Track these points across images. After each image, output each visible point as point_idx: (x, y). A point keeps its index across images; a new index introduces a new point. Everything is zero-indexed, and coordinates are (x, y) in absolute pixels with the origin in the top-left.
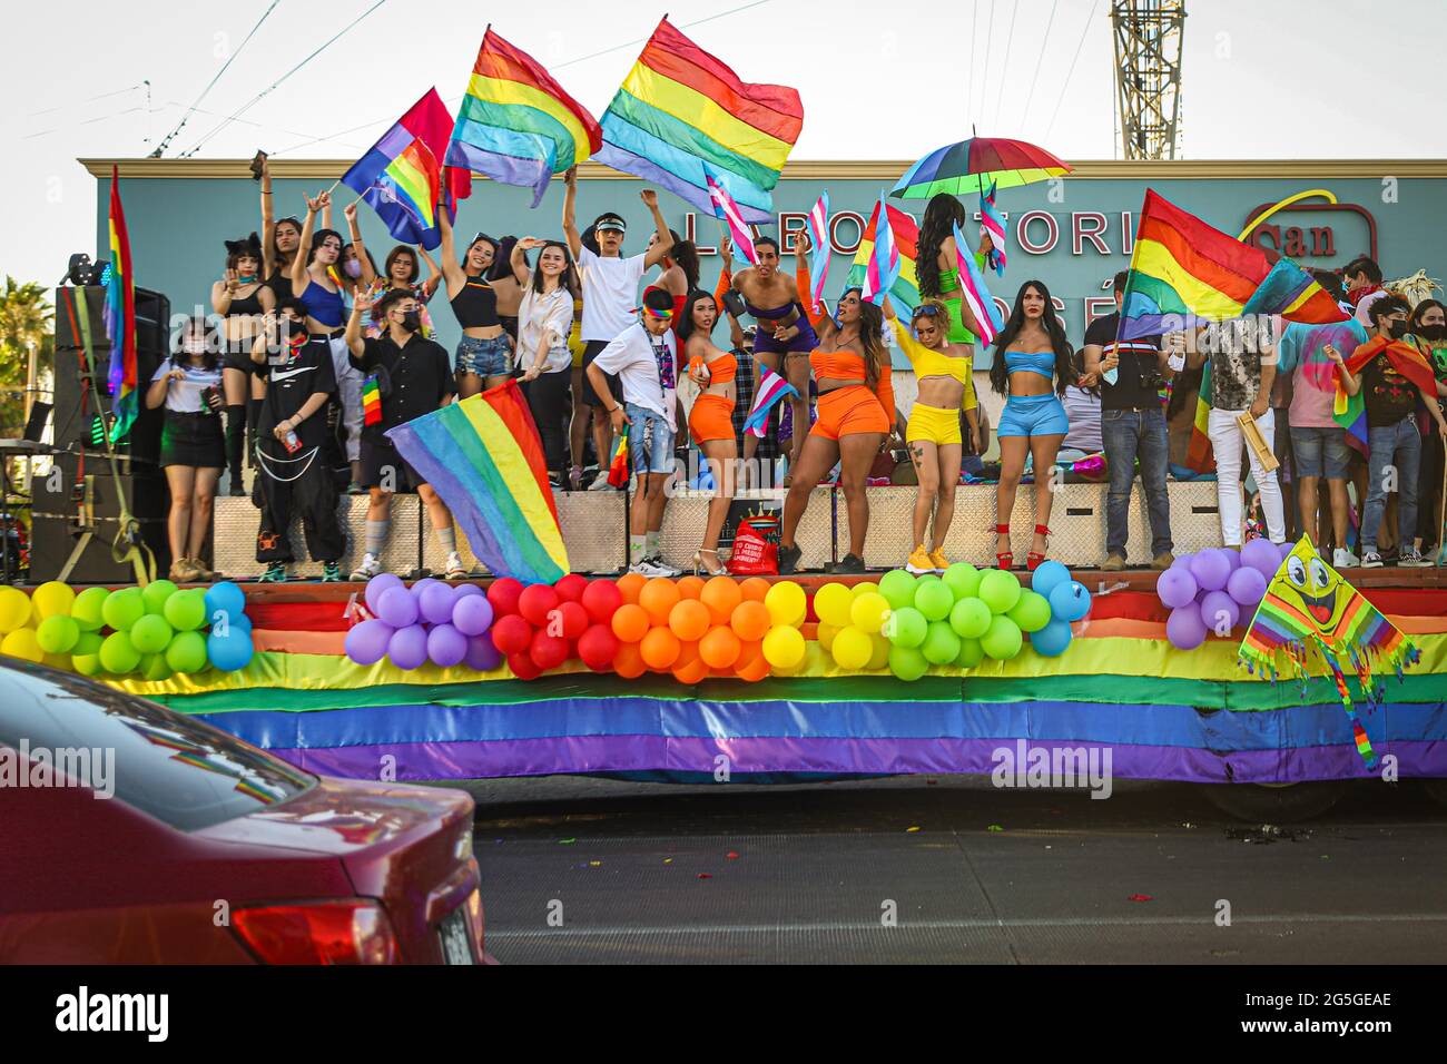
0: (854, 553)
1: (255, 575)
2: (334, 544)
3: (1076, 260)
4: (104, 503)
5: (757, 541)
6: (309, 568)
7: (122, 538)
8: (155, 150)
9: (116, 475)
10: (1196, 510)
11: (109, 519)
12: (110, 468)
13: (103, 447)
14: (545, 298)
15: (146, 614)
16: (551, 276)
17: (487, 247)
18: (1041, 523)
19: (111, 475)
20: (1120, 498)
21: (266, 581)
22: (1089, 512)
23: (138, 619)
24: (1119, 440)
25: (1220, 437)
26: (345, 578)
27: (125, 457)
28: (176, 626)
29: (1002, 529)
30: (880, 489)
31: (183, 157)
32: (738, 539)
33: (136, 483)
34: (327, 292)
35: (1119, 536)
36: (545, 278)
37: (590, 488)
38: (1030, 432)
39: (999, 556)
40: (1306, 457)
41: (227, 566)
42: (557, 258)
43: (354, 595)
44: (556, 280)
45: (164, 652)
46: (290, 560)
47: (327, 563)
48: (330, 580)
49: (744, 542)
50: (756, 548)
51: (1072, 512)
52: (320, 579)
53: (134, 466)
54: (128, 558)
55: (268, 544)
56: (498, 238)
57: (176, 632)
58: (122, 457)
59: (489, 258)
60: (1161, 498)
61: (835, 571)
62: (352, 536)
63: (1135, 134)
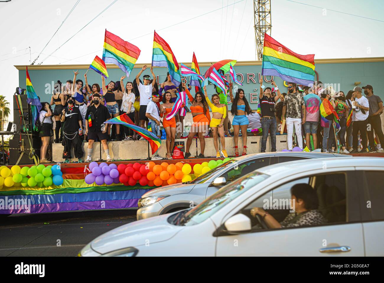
0: (202, 153)
1: (62, 161)
2: (80, 154)
3: (248, 84)
4: (26, 145)
5: (179, 151)
6: (75, 160)
7: (31, 154)
8: (32, 63)
9: (29, 138)
10: (281, 142)
11: (28, 149)
12: (28, 137)
13: (26, 132)
14: (129, 95)
15: (38, 173)
16: (129, 90)
17: (113, 84)
18: (245, 145)
19: (28, 139)
20: (265, 139)
21: (65, 163)
22: (256, 143)
23: (36, 174)
24: (265, 126)
25: (290, 125)
26: (83, 162)
27: (31, 135)
28: (45, 176)
29: (236, 147)
30: (207, 138)
31: (38, 65)
32: (174, 150)
33: (34, 141)
34: (80, 94)
35: (264, 148)
36: (128, 91)
37: (140, 139)
38: (240, 124)
39: (235, 153)
40: (307, 128)
41: (55, 160)
42: (130, 86)
43: (86, 166)
44: (131, 91)
45: (43, 182)
46: (70, 158)
47: (79, 159)
48: (80, 162)
49: (176, 151)
50: (179, 153)
51: (252, 143)
52: (77, 162)
53: (33, 136)
54: (32, 158)
55: (65, 154)
56: (115, 82)
57: (45, 177)
58: (30, 135)
59: (113, 86)
60: (274, 139)
61: (197, 157)
62: (85, 152)
63: (260, 55)
